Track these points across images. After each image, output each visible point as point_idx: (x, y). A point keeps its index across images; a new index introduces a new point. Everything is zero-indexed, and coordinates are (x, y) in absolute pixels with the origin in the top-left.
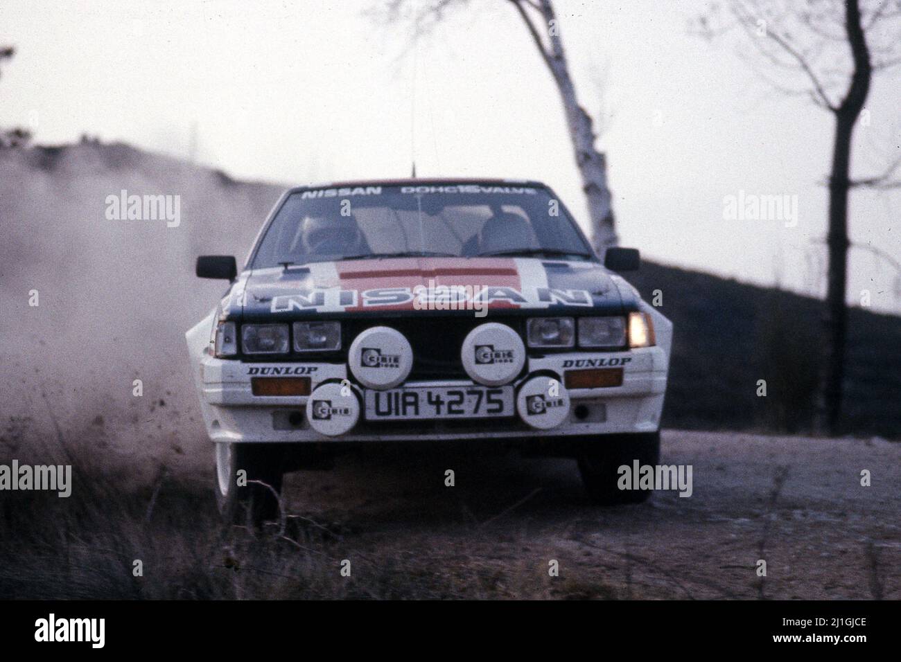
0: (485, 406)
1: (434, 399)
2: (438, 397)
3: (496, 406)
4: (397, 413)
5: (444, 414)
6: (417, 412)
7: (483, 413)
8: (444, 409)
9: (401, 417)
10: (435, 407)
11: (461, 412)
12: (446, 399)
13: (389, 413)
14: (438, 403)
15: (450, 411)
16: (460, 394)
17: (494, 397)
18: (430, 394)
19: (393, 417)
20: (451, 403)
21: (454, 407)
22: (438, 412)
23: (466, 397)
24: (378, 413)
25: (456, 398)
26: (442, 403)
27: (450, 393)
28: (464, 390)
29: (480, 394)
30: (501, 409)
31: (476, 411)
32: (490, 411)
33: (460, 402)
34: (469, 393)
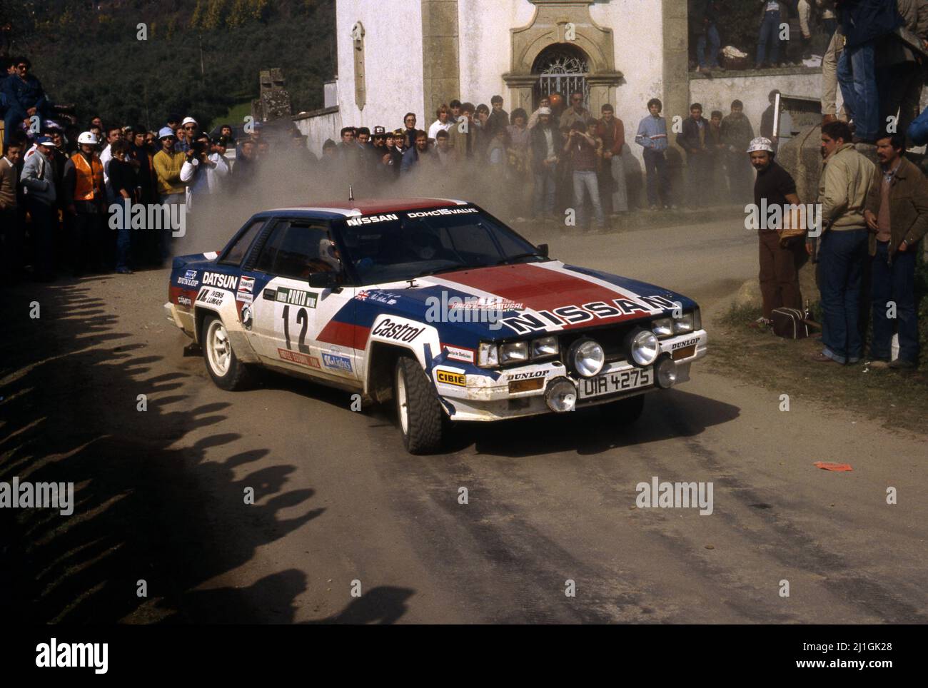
0: (639, 380)
1: (615, 380)
2: (617, 378)
3: (645, 379)
4: (596, 392)
5: (620, 389)
6: (606, 390)
7: (639, 385)
8: (620, 385)
9: (598, 394)
10: (615, 385)
11: (628, 386)
12: (620, 379)
13: (592, 393)
14: (617, 382)
15: (623, 386)
16: (627, 374)
17: (644, 374)
18: (612, 377)
19: (594, 395)
20: (623, 381)
21: (625, 384)
22: (617, 388)
23: (630, 376)
24: (587, 394)
25: (626, 377)
26: (619, 381)
27: (623, 375)
28: (629, 372)
29: (637, 372)
30: (647, 381)
31: (635, 384)
32: (642, 383)
33: (627, 380)
34: (632, 373)
